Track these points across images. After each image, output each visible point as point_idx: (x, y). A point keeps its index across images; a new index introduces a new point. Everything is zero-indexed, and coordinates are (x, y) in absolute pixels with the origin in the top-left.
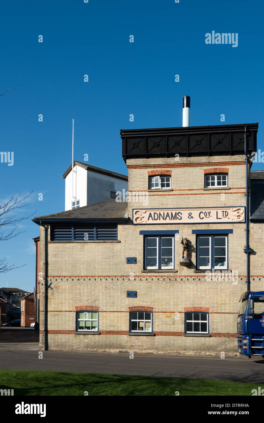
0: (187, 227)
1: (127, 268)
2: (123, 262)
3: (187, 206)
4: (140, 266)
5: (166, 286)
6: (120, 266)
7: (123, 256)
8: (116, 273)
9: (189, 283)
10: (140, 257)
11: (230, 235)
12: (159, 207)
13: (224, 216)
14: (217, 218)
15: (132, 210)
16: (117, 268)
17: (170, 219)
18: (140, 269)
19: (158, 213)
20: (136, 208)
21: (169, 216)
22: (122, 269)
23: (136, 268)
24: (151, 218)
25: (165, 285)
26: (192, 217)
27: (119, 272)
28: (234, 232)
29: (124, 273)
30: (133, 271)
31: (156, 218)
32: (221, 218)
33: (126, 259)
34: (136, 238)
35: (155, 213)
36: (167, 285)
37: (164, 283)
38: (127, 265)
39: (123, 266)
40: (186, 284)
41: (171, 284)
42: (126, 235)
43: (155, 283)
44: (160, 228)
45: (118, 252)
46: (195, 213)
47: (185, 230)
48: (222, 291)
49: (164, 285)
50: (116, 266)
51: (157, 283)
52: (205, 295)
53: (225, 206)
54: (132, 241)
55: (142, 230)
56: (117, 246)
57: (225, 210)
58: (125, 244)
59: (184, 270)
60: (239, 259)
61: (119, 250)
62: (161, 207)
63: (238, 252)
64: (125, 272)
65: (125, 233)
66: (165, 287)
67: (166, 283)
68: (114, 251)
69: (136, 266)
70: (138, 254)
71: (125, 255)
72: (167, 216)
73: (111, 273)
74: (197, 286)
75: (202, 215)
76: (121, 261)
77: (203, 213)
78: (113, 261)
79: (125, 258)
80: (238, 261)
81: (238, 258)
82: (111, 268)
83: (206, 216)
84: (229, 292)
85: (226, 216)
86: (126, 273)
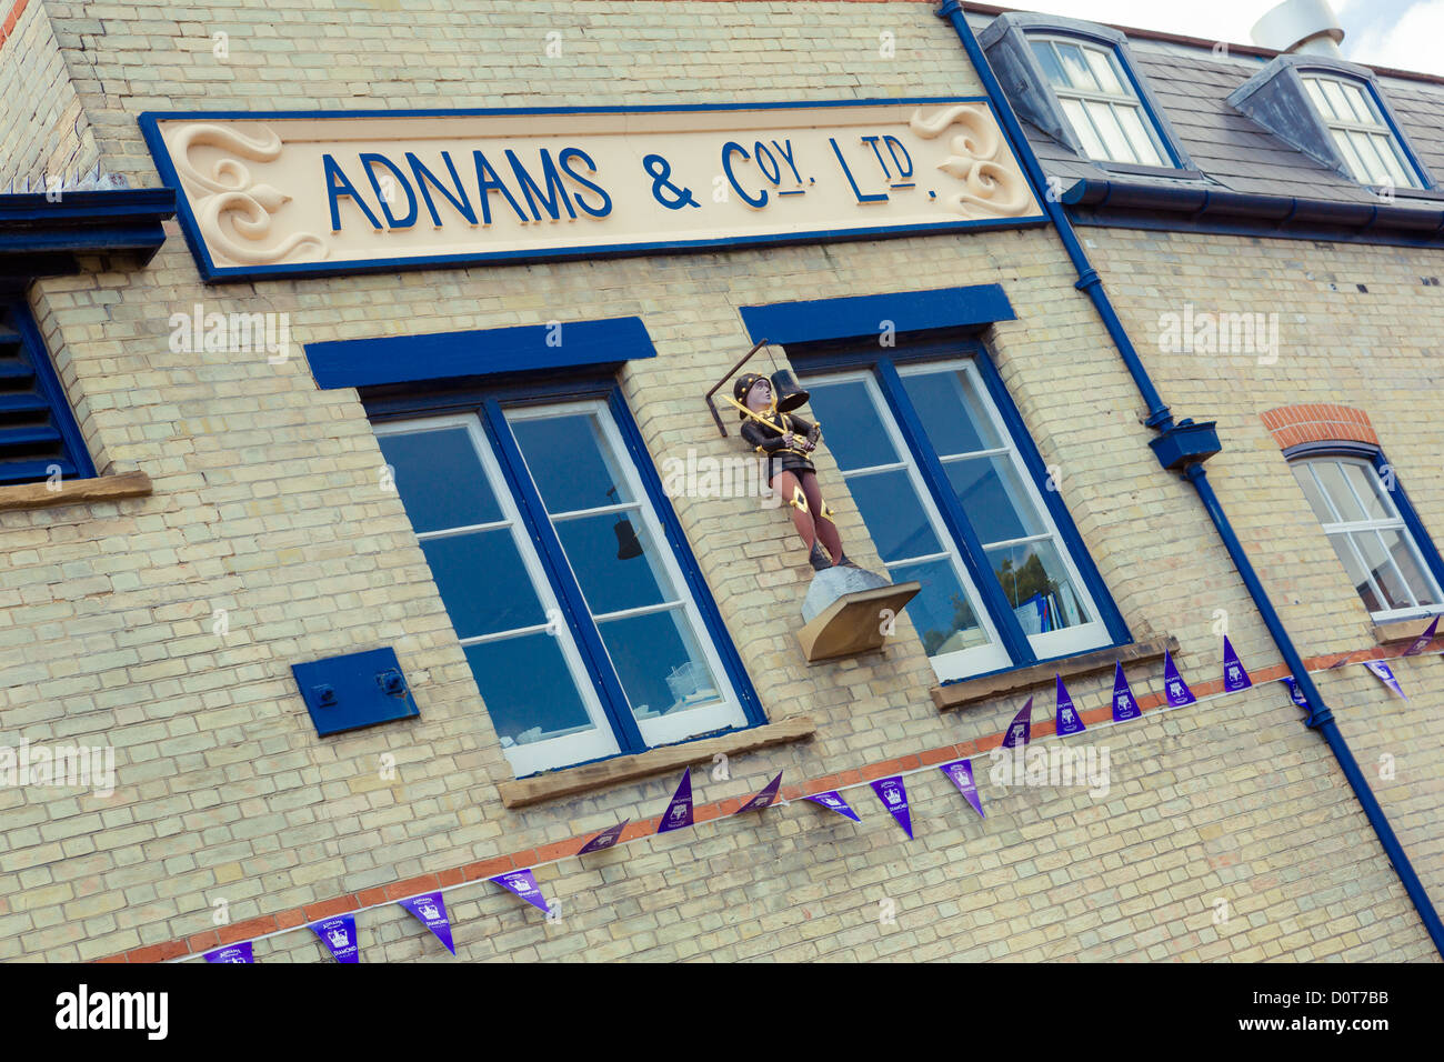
0: (690, 285)
1: (341, 789)
2: (270, 723)
3: (600, 94)
4: (469, 744)
5: (797, 916)
6: (266, 786)
7: (247, 654)
8: (253, 887)
9: (954, 837)
10: (426, 640)
11: (1004, 334)
12: (380, 105)
13: (897, 179)
14: (862, 199)
15: (133, 131)
16: (230, 813)
17: (524, 217)
18: (482, 773)
19: (396, 155)
20: (165, 105)
21: (497, 184)
22: (294, 818)
23: (434, 769)
24: (347, 208)
25: (780, 907)
26: (685, 197)
27: (285, 860)
28: (1019, 310)
29: (336, 868)
30: (424, 808)
31: (401, 211)
32: (884, 197)
33: (292, 687)
34: (304, 433)
35: (367, 159)
36: (800, 895)
37: (763, 889)
38: (323, 751)
39: (294, 780)
40: (943, 849)
41: (828, 882)
42: (181, 405)
43: (689, 910)
44: (473, 305)
45: (169, 612)
46: (694, 160)
47: (689, 316)
48: (1210, 847)
49: (769, 902)
50: (213, 798)
51: (706, 903)
52: (1125, 928)
53: (863, 95)
54: (277, 471)
55: (324, 335)
56: (140, 542)
57: (880, 133)
58: (211, 514)
59: (858, 709)
60: (1168, 533)
61: (180, 592)
62: (396, 104)
63: (1128, 472)
64: (347, 846)
65: (160, 378)
66: (789, 927)
67: (781, 883)
68: (120, 602)
69: (427, 751)
70: (395, 611)
71: (260, 633)
72: (484, 188)
73: (186, 904)
74: (1028, 850)
75: (752, 178)
76: (240, 716)
77: (746, 155)
78: (157, 731)
79: (281, 668)
80: (1168, 550)
81: (1154, 521)
82: (163, 829)
83: (777, 181)
84: (1261, 850)
85: (904, 174)
86: (365, 860)
